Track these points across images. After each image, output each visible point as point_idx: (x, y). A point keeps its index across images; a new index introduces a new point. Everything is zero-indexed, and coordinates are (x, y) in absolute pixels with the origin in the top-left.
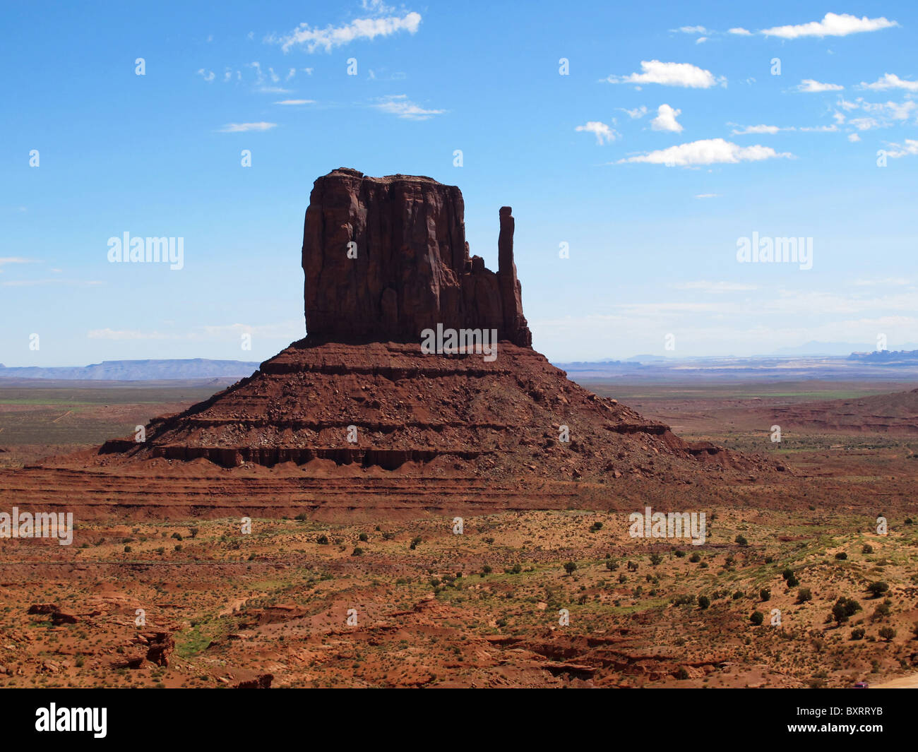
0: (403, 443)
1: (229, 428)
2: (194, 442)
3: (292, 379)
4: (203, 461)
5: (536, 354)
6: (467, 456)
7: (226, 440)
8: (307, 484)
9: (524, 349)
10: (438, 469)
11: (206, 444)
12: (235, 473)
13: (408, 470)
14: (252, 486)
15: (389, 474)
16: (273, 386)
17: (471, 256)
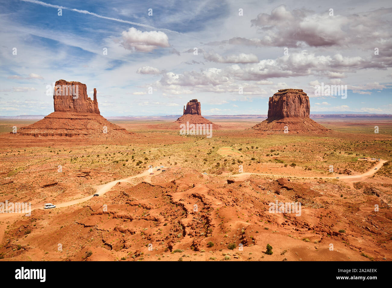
0: (73, 132)
1: (37, 129)
2: (29, 133)
3: (51, 120)
4: (31, 136)
5: (101, 116)
6: (86, 135)
7: (36, 131)
8: (52, 140)
9: (98, 115)
10: (80, 137)
11: (32, 132)
12: (38, 138)
13: (74, 138)
14: (41, 141)
15: (70, 138)
16: (47, 121)
17: (88, 97)
